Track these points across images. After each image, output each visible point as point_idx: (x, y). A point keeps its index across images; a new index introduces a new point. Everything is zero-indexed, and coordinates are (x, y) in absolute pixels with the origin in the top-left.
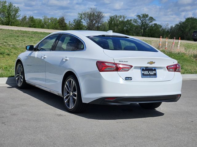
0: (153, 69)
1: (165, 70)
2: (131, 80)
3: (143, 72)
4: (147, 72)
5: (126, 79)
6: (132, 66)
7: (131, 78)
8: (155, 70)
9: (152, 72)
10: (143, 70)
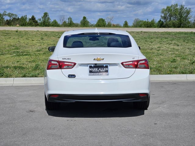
0: (104, 65)
1: (120, 67)
2: (75, 77)
3: (91, 69)
4: (97, 69)
5: (69, 77)
6: (75, 64)
7: (75, 75)
8: (107, 67)
9: (103, 69)
10: (91, 67)
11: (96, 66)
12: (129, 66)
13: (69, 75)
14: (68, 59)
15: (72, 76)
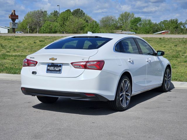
0: (59, 65)
2: (36, 74)
3: (48, 68)
4: (53, 68)
6: (37, 62)
7: (36, 72)
9: (58, 68)
10: (49, 66)
11: (53, 65)
12: (80, 66)
13: (33, 72)
14: (33, 58)
15: (34, 73)
